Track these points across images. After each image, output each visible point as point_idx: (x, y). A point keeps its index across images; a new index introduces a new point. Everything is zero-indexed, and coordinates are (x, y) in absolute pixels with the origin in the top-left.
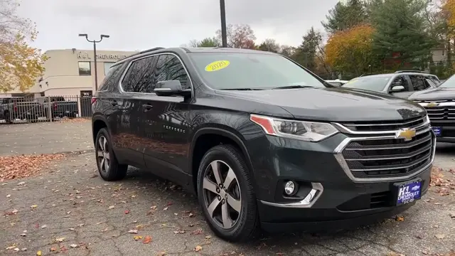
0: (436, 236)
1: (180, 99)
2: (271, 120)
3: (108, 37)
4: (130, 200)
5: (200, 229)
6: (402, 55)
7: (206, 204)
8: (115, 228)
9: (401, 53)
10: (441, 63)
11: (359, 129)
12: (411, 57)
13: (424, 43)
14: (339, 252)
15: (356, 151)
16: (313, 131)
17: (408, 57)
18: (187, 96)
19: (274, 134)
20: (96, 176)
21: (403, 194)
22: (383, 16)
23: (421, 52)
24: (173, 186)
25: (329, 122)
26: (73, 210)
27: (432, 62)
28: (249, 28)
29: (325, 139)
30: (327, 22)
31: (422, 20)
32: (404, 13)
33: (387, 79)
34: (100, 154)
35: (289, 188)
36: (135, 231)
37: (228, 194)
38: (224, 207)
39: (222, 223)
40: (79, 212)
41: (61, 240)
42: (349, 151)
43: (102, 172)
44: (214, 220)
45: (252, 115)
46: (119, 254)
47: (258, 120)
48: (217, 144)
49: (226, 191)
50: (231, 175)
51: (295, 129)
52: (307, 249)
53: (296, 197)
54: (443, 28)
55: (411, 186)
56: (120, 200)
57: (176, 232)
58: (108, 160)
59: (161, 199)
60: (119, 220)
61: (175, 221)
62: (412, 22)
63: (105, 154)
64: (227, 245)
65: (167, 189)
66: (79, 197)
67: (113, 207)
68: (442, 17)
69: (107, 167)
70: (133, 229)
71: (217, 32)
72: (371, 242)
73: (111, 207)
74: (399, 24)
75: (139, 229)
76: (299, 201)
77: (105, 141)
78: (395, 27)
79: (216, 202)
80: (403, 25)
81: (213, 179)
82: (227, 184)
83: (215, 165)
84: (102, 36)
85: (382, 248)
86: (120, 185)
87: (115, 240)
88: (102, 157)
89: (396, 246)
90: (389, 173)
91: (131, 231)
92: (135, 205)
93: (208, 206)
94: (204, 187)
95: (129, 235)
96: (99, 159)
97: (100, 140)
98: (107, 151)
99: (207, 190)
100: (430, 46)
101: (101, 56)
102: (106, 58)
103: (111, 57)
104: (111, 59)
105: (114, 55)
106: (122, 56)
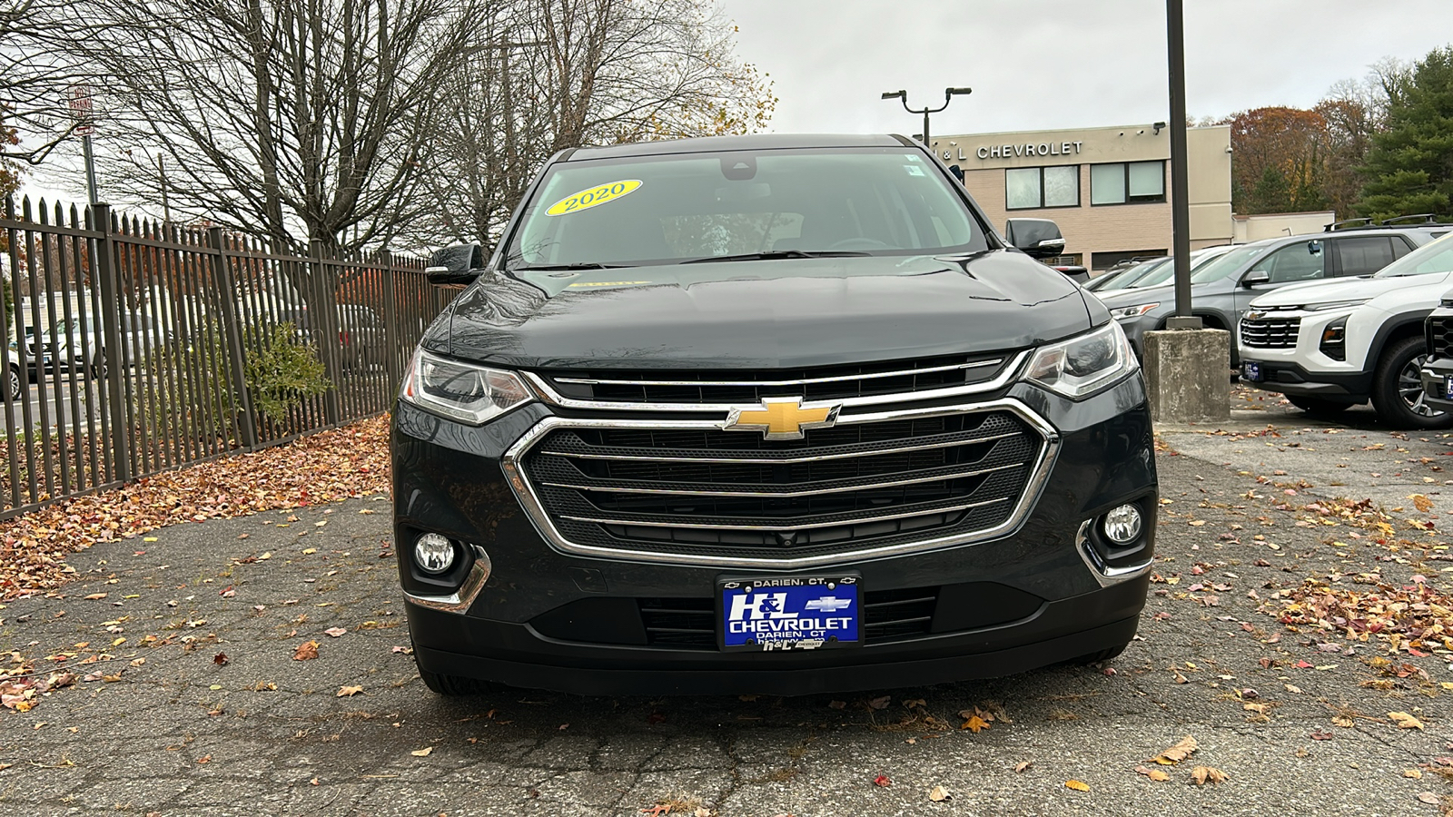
3: (967, 91)
84: (950, 92)
101: (999, 151)
102: (1014, 157)
103: (1028, 150)
104: (1030, 158)
105: (1037, 144)
106: (1066, 145)
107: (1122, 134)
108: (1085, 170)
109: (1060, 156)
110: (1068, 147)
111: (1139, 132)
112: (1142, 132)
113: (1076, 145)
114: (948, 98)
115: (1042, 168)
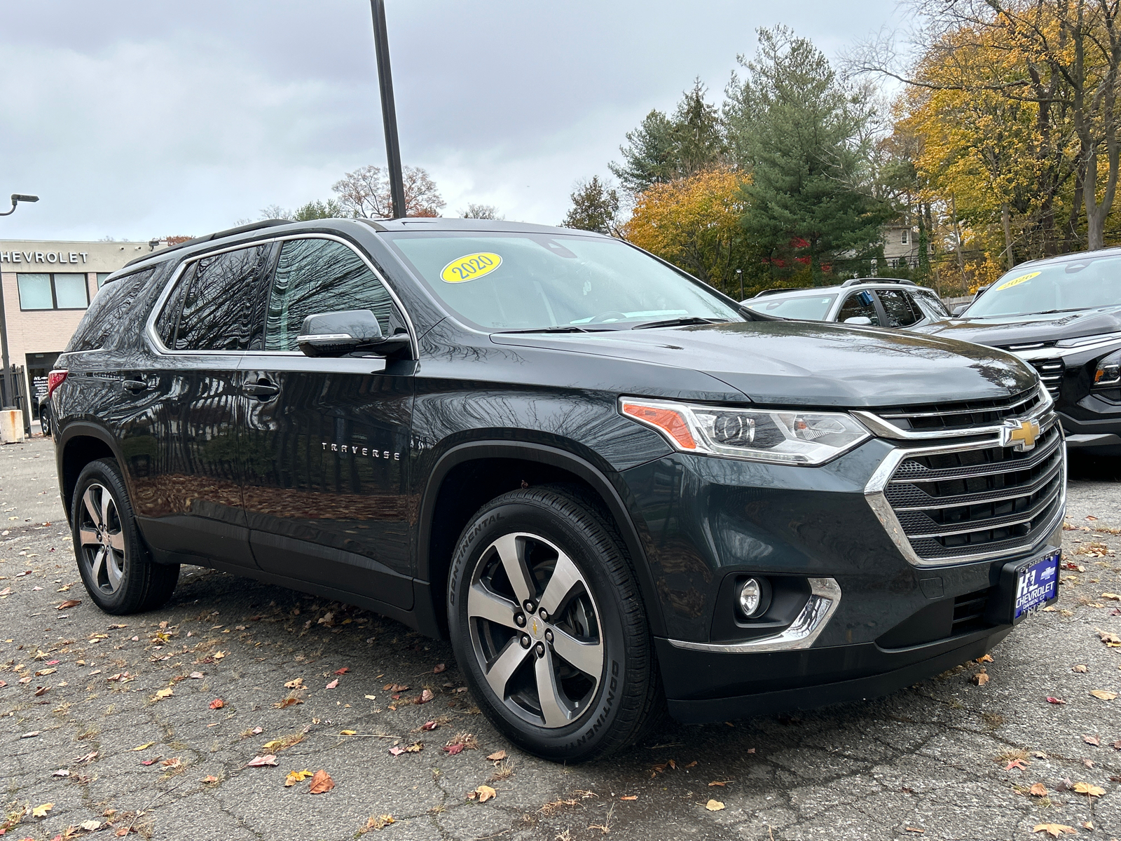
0: (1095, 693)
1: (372, 365)
2: (685, 409)
3: (34, 199)
4: (210, 667)
5: (463, 736)
6: (814, 242)
7: (482, 662)
8: (201, 757)
9: (813, 236)
10: (902, 261)
11: (916, 424)
12: (838, 247)
13: (864, 211)
14: (876, 763)
15: (916, 484)
16: (801, 436)
17: (828, 247)
18: (398, 354)
19: (698, 450)
20: (74, 604)
21: (1025, 590)
22: (765, 144)
23: (859, 233)
24: (329, 616)
25: (845, 409)
26: (40, 713)
27: (881, 259)
28: (423, 179)
29: (839, 456)
30: (624, 164)
31: (856, 157)
32: (817, 138)
33: (827, 301)
34: (88, 537)
35: (750, 599)
36: (271, 759)
37: (555, 628)
38: (542, 668)
39: (540, 713)
40: (60, 716)
41: (40, 811)
42: (900, 485)
43: (99, 590)
44: (510, 705)
45: (624, 401)
46: (246, 834)
47: (650, 413)
48: (513, 486)
49: (548, 619)
50: (566, 572)
51: (751, 434)
52: (782, 761)
53: (767, 622)
54: (906, 177)
55: (1040, 568)
56: (179, 669)
57: (396, 751)
58: (118, 554)
59: (307, 656)
60: (201, 731)
61: (373, 719)
62: (833, 161)
63: (105, 535)
64: (562, 774)
65: (314, 625)
66: (46, 671)
67: (168, 692)
68: (894, 151)
69: (117, 575)
70: (260, 754)
71: (336, 189)
72: (945, 726)
73: (161, 694)
74: (807, 167)
75: (276, 750)
76: (776, 631)
77: (107, 497)
78: (796, 172)
79: (515, 655)
80: (815, 167)
81: (502, 587)
82: (552, 598)
83: (508, 547)
84: (16, 198)
85: (979, 740)
86: (164, 626)
87: (218, 793)
88: (96, 548)
89: (1009, 731)
90: (990, 539)
91: (257, 761)
92: (233, 680)
93: (489, 667)
94: (472, 612)
95: (254, 772)
96: (85, 553)
97: (88, 498)
98: (114, 527)
99: (479, 621)
100: (877, 221)
101: (8, 257)
102: (24, 261)
103: (37, 257)
104: (40, 264)
105: (46, 252)
106: (73, 255)
107: (123, 249)
108: (92, 278)
109: (69, 264)
110: (75, 257)
111: (137, 248)
112: (140, 248)
113: (82, 255)
114: (15, 204)
115: (52, 275)
